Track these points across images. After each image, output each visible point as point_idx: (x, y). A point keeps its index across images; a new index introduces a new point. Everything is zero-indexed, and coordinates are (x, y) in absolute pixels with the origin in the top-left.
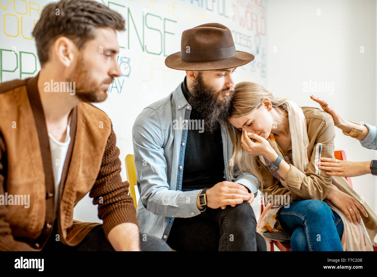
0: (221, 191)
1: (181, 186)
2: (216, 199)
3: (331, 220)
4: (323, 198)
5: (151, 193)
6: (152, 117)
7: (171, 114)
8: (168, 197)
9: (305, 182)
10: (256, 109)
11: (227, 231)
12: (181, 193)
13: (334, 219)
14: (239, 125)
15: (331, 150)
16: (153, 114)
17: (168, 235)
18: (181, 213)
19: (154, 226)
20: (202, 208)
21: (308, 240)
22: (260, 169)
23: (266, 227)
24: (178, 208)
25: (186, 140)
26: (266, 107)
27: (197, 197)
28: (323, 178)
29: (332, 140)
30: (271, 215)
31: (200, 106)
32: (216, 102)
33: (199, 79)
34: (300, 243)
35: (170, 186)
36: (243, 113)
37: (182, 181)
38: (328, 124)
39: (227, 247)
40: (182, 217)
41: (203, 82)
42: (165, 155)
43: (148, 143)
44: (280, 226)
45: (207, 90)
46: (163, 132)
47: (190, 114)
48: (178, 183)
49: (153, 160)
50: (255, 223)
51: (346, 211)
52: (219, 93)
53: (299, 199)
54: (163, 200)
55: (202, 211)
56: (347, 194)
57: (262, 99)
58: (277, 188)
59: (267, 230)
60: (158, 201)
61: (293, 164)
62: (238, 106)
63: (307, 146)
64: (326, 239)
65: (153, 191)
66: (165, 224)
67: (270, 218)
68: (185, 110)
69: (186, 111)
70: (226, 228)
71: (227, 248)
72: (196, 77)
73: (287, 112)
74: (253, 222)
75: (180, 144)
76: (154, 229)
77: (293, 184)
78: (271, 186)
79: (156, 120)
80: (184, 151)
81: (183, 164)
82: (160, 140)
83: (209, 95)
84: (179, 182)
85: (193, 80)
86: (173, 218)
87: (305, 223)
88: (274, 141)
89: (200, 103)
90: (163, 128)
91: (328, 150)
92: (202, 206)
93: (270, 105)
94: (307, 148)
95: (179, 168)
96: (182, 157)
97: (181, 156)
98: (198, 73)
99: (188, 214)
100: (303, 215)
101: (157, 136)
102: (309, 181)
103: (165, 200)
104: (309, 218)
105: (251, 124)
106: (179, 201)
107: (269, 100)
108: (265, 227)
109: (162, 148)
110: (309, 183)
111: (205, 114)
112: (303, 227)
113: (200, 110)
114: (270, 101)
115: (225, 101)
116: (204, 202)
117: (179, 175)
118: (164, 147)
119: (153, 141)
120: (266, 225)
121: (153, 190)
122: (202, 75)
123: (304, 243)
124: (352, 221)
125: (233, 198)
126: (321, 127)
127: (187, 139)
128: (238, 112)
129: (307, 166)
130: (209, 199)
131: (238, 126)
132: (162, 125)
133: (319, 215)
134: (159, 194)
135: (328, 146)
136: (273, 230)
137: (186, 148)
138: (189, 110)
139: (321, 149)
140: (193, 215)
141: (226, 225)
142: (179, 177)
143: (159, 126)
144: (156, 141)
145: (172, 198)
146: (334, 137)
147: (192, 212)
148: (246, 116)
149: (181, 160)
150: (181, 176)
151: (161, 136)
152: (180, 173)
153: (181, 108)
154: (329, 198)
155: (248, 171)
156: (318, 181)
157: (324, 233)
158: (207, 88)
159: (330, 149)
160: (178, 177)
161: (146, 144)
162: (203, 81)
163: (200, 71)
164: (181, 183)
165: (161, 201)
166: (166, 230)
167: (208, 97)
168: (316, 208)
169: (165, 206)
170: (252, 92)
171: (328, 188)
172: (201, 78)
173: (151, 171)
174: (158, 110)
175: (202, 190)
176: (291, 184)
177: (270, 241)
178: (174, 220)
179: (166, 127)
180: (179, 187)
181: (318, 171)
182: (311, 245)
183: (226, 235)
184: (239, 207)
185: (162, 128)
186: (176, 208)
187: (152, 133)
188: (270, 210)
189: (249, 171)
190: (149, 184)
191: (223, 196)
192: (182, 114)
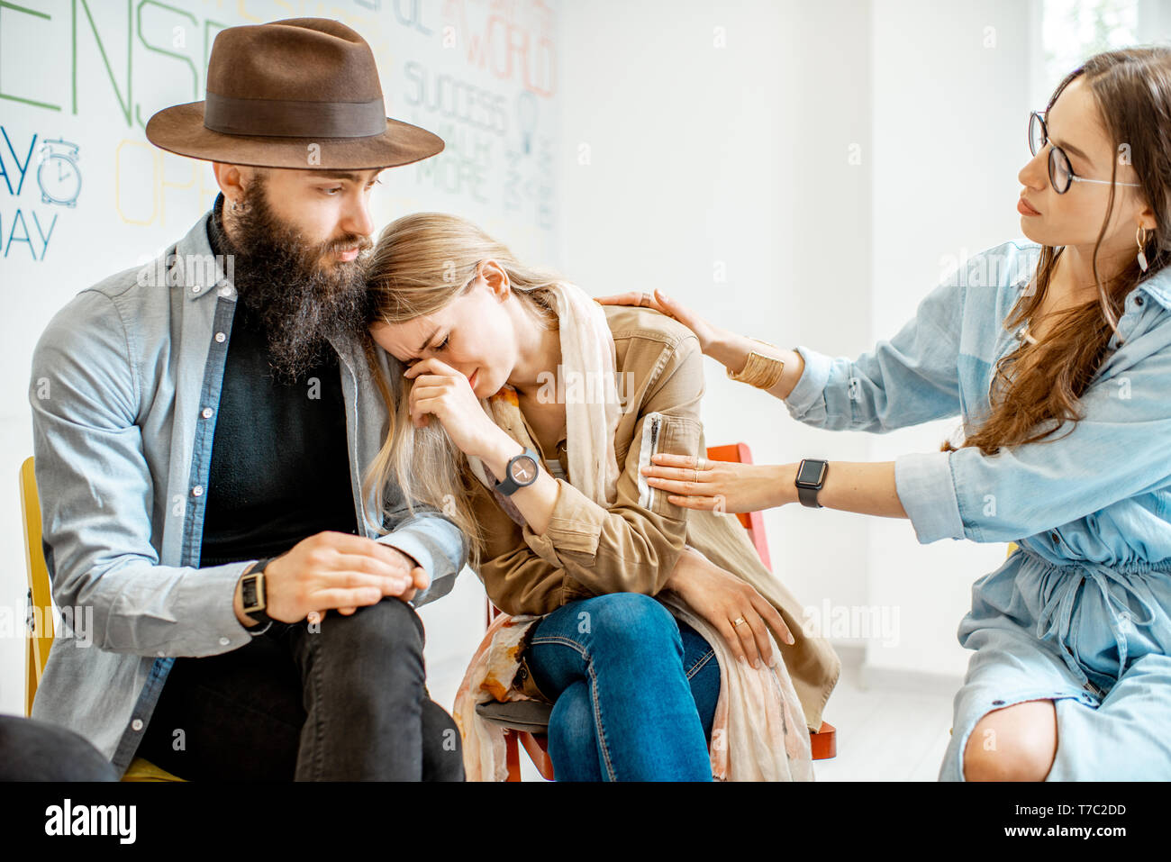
0: (310, 563)
1: (199, 554)
2: (292, 588)
3: (671, 655)
4: (658, 584)
5: (88, 578)
6: (99, 322)
7: (168, 314)
8: (141, 588)
9: (608, 533)
10: (461, 296)
11: (320, 696)
12: (186, 576)
13: (680, 653)
14: (409, 348)
15: (689, 435)
16: (103, 310)
17: (148, 720)
18: (184, 642)
19: (106, 692)
20: (252, 622)
21: (598, 722)
22: (469, 497)
23: (488, 686)
24: (175, 623)
25: (218, 400)
26: (492, 289)
27: (235, 585)
28: (659, 519)
29: (696, 402)
30: (502, 646)
31: (255, 289)
32: (308, 280)
33: (255, 196)
34: (573, 731)
35: (159, 553)
36: (420, 308)
37: (200, 537)
38: (681, 355)
39: (321, 749)
40: (190, 655)
41: (267, 209)
42: (145, 451)
43: (81, 408)
44: (530, 683)
45: (279, 235)
46: (135, 371)
47: (231, 316)
48: (188, 543)
49: (98, 466)
50: (419, 668)
51: (725, 626)
52: (317, 251)
53: (587, 594)
54: (124, 599)
55: (254, 634)
56: (731, 571)
57: (477, 265)
58: (524, 559)
59: (491, 695)
60: (110, 602)
61: (568, 480)
62: (401, 285)
63: (615, 424)
64: (651, 718)
65: (95, 568)
66: (139, 682)
67: (498, 655)
68: (215, 303)
69: (218, 305)
70: (320, 684)
71: (319, 753)
72: (247, 188)
73: (554, 316)
74: (410, 666)
75: (198, 412)
76: (106, 702)
77: (572, 540)
78: (507, 552)
79: (113, 330)
80: (209, 437)
81: (205, 479)
82: (125, 397)
83: (287, 254)
84: (191, 540)
85: (236, 197)
86: (169, 663)
87: (589, 668)
88: (513, 405)
89: (256, 279)
90: (136, 357)
91: (678, 435)
92: (248, 614)
93: (503, 283)
94: (614, 429)
95: (191, 492)
96: (203, 458)
97: (198, 454)
98: (252, 177)
99: (210, 645)
100: (586, 643)
101: (116, 384)
102: (621, 529)
103: (132, 596)
104: (603, 652)
105: (446, 341)
106: (179, 599)
107: (500, 266)
108: (485, 686)
109: (135, 424)
110: (619, 534)
111: (274, 317)
112: (584, 680)
113: (257, 302)
114: (502, 269)
115: (341, 276)
116: (256, 602)
117: (191, 517)
118: (139, 422)
119: (99, 400)
120: (486, 680)
121: (95, 565)
122: (265, 183)
123: (585, 731)
124: (743, 658)
125: (348, 584)
126: (662, 366)
127: (222, 396)
128: (401, 305)
129: (615, 484)
130: (272, 590)
131: (403, 353)
132: (131, 348)
133: (632, 641)
134: (115, 578)
135: (680, 422)
136: (509, 696)
137: (216, 427)
138: (229, 302)
139: (659, 431)
140: (225, 645)
141: (319, 677)
142: (193, 524)
143: (123, 351)
144: (111, 402)
145: (158, 589)
146: (701, 393)
147: (221, 637)
148: (429, 318)
149: (199, 467)
150: (200, 520)
151: (130, 385)
152: (194, 509)
153: (202, 293)
154: (674, 587)
155: (430, 506)
156: (647, 528)
157: (646, 698)
158: (279, 228)
159: (687, 433)
160: (189, 522)
161: (76, 410)
162: (266, 206)
163: (258, 169)
164: (197, 542)
165: (120, 601)
166: (140, 702)
167: (283, 259)
168: (624, 618)
169: (130, 618)
170: (445, 241)
171: (675, 553)
172: (261, 192)
173: (89, 503)
174: (120, 299)
175: (254, 563)
176: (567, 543)
177: (507, 734)
178: (170, 667)
179: (147, 355)
180: (190, 557)
181: (647, 497)
182: (606, 737)
183: (320, 710)
184: (364, 616)
185: (133, 359)
186: (168, 623)
187: (98, 374)
188: (503, 630)
189: (435, 503)
190: (80, 543)
191: (318, 577)
192: (206, 313)
